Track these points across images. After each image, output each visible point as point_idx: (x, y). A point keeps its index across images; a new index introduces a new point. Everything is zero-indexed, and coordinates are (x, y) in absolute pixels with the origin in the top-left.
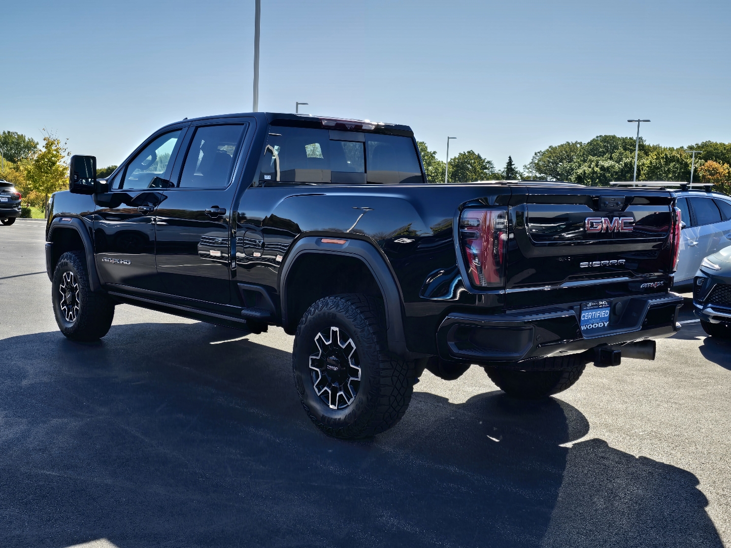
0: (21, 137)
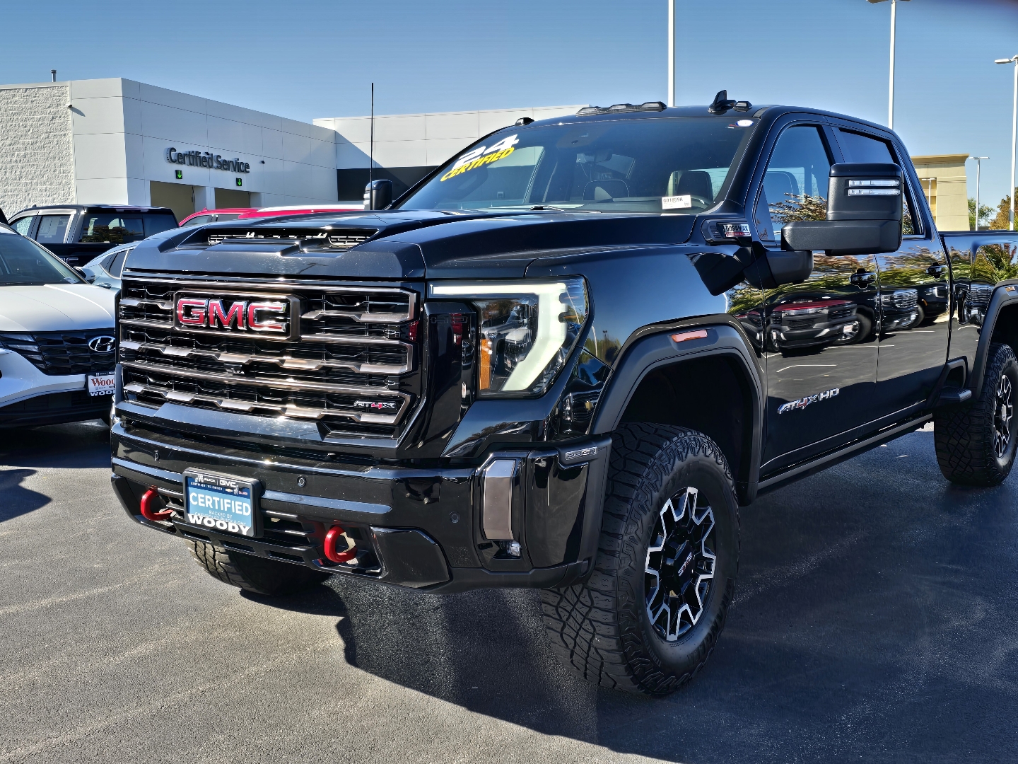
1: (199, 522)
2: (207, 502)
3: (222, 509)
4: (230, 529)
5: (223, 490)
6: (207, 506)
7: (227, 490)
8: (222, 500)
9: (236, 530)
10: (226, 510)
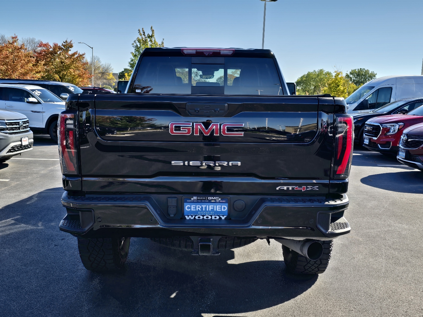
0: (367, 71)
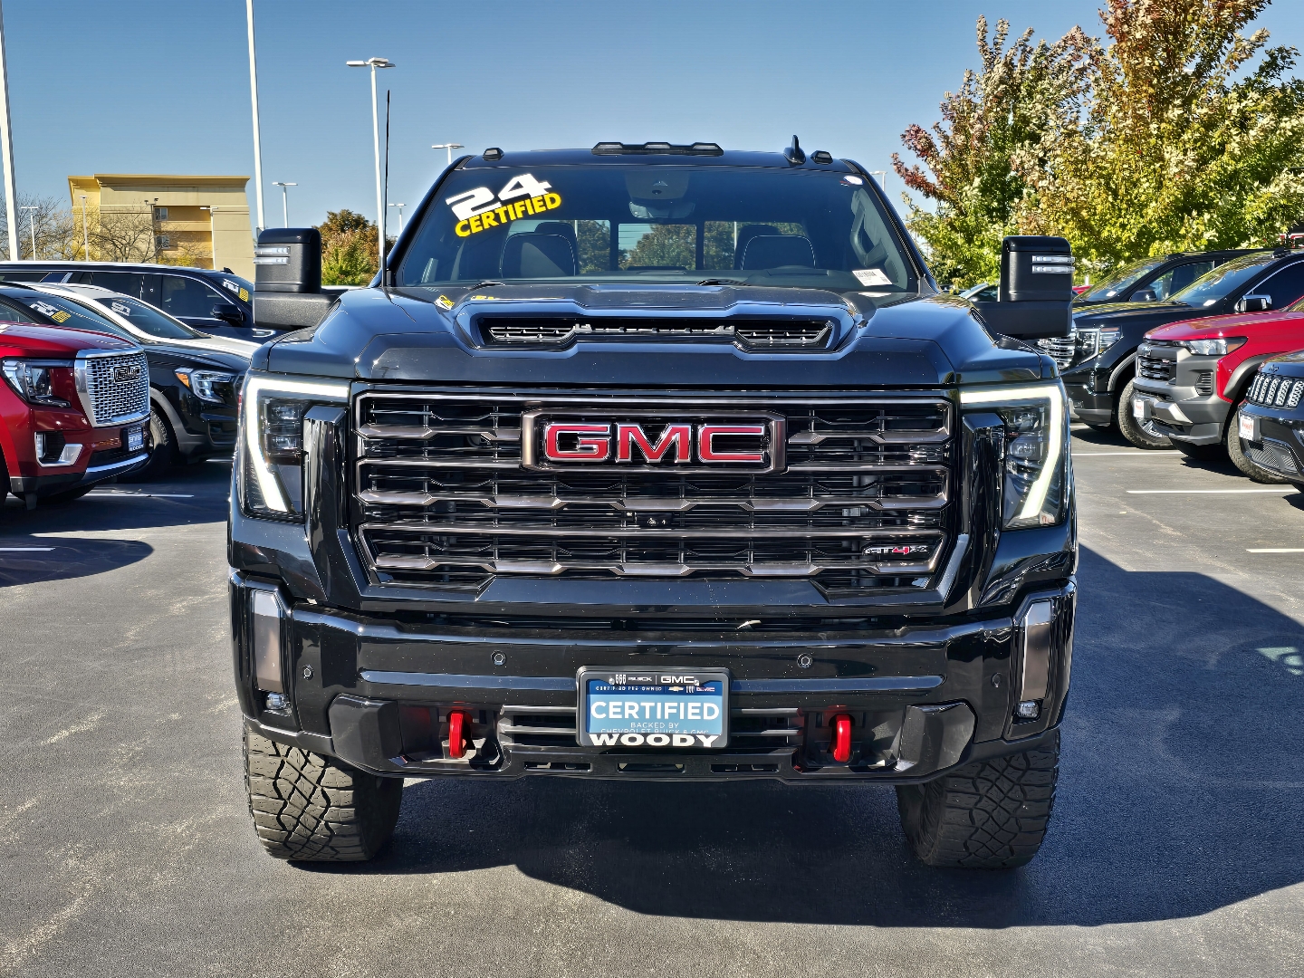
1: (611, 743)
2: (627, 712)
3: (659, 716)
4: (677, 743)
5: (665, 690)
6: (627, 716)
7: (670, 689)
8: (659, 705)
9: (690, 742)
10: (666, 717)
